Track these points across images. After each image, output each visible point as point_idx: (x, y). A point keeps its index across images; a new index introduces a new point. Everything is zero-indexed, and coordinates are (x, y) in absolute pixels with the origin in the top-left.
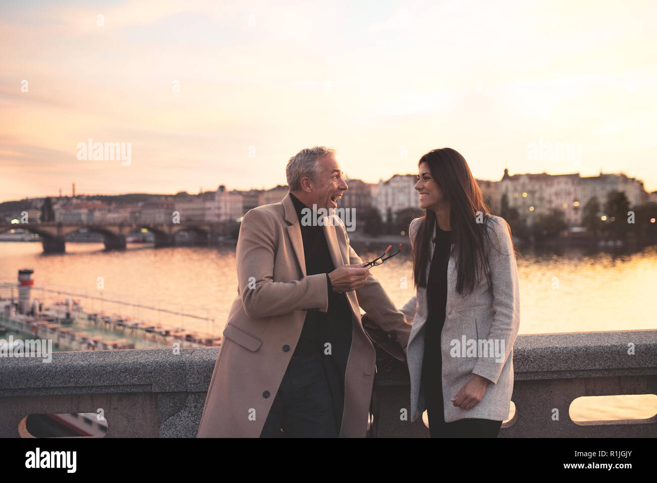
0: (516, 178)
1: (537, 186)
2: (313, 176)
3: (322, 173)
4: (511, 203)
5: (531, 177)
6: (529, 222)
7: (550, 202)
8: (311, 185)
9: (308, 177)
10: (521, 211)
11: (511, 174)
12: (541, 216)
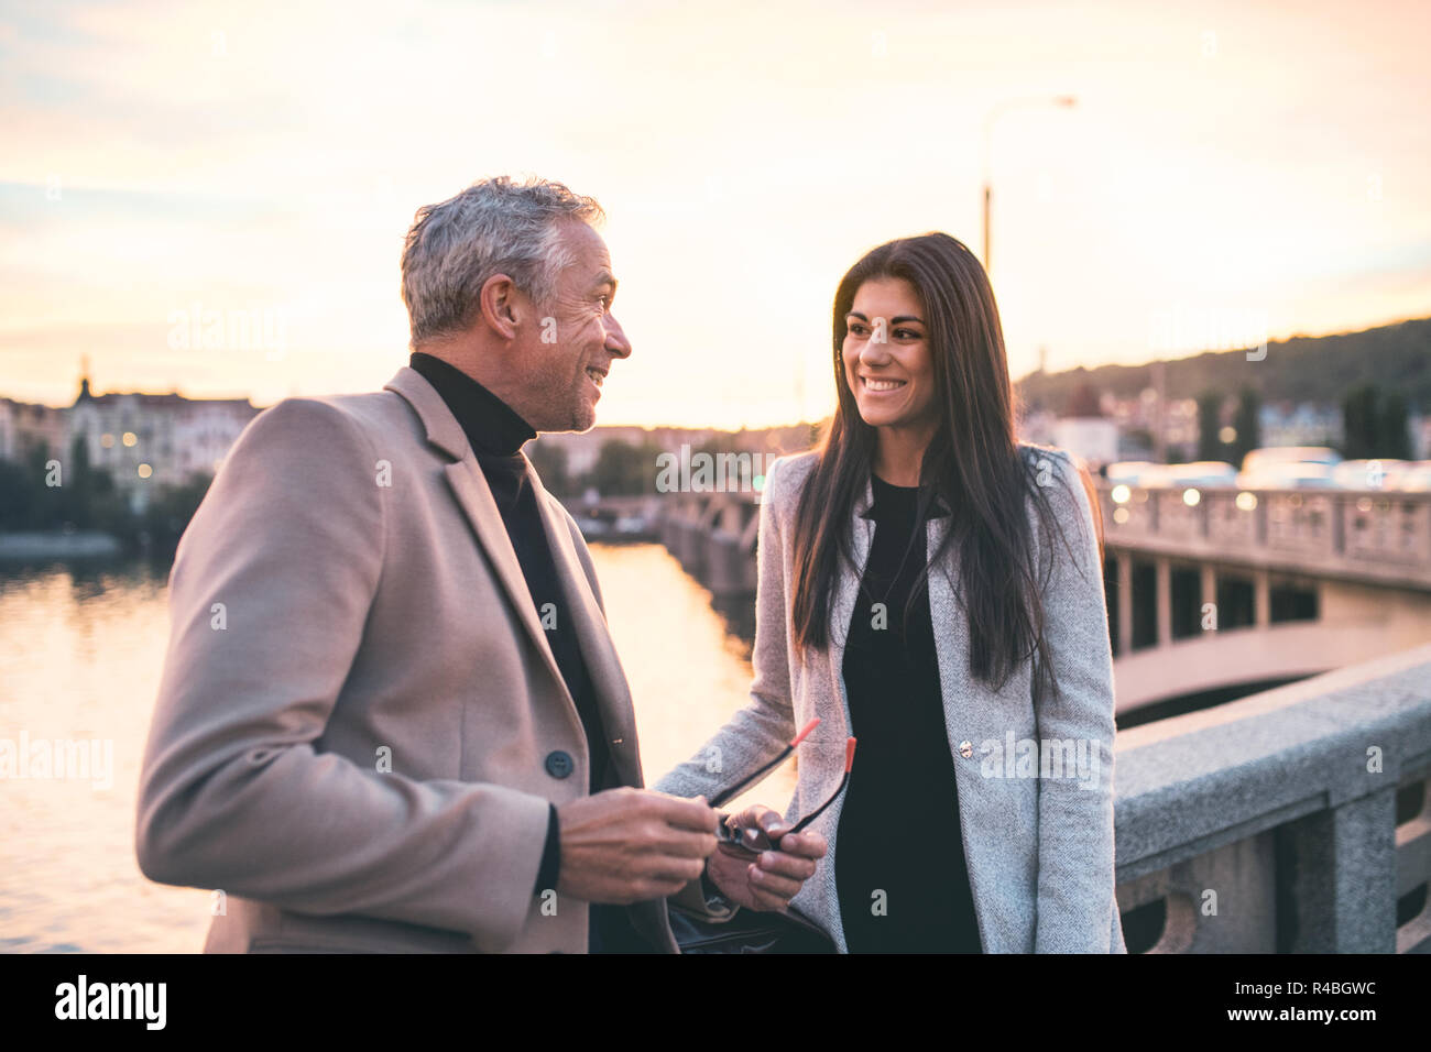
0: (109, 400)
1: (156, 421)
2: (533, 278)
3: (565, 270)
4: (96, 458)
5: (146, 402)
6: (139, 502)
7: (186, 456)
8: (516, 312)
9: (512, 277)
10: (120, 477)
11: (97, 390)
12: (165, 488)
